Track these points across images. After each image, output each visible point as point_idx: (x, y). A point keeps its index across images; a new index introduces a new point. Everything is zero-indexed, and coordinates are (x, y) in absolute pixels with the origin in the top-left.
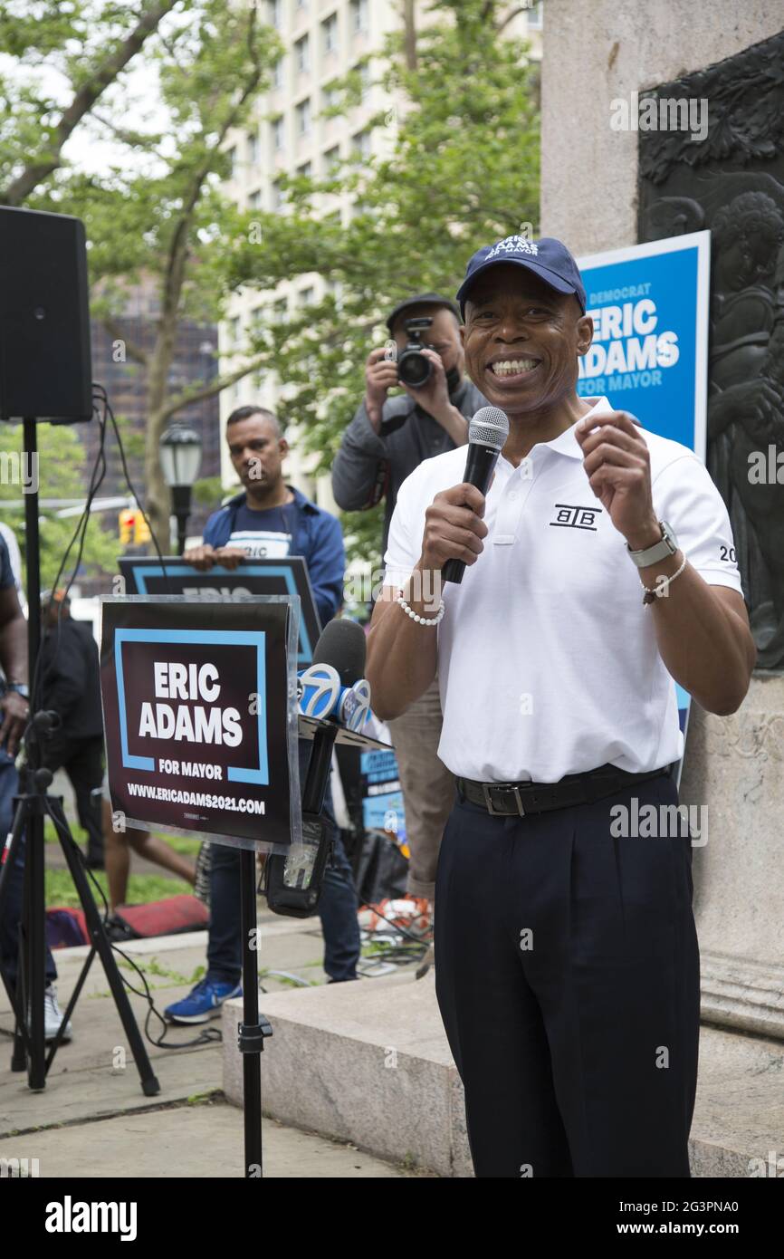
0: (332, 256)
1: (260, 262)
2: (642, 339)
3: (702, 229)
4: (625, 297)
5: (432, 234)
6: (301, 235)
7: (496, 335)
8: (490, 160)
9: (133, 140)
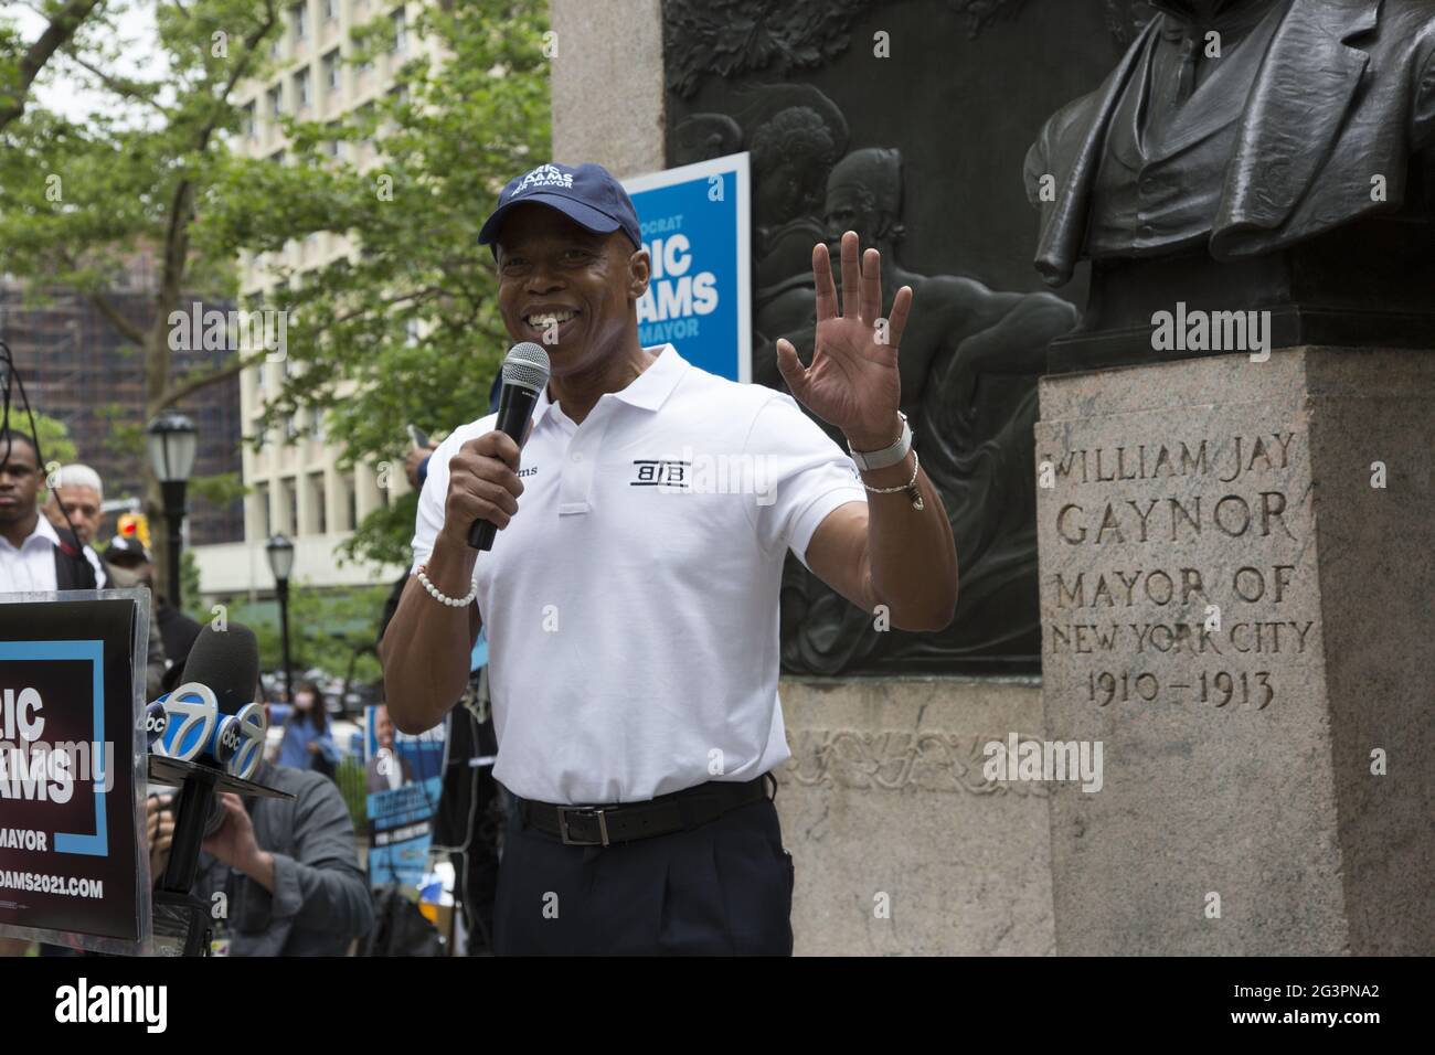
0: (345, 212)
1: (260, 218)
2: (674, 281)
3: (740, 150)
4: (653, 232)
5: (464, 187)
6: (307, 187)
7: (526, 287)
8: (527, 105)
9: (126, 89)
